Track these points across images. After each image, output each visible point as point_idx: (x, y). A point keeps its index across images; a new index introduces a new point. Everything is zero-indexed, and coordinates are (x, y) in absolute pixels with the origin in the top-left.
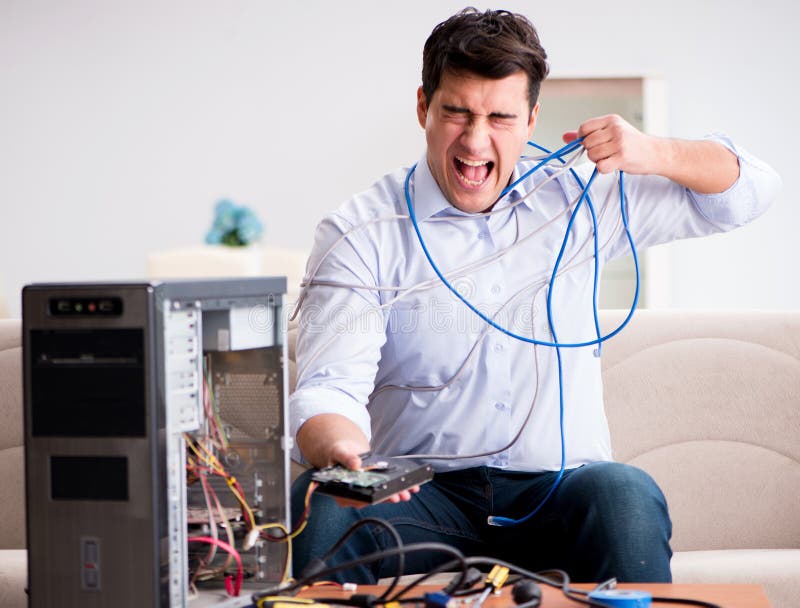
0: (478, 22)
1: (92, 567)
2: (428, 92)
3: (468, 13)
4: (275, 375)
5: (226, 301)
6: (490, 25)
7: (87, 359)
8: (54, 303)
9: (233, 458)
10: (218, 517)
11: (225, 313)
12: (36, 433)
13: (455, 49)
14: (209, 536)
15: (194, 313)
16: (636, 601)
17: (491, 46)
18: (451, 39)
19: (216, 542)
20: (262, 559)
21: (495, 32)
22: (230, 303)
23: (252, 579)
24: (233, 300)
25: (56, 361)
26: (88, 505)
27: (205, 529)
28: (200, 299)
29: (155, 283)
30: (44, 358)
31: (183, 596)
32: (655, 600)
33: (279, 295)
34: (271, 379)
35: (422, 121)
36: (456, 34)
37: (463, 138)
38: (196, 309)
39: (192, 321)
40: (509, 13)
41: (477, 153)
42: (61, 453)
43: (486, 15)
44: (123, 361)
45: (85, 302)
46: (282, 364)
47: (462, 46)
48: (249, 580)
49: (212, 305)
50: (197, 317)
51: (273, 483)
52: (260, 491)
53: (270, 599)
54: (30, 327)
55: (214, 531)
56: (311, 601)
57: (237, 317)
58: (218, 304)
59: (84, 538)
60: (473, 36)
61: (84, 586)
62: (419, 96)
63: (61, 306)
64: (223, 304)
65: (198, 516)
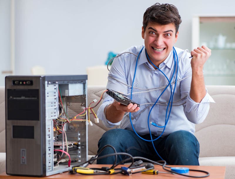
0: (159, 8)
1: (24, 158)
2: (144, 28)
3: (157, 5)
4: (84, 103)
5: (67, 81)
6: (163, 9)
7: (23, 98)
8: (14, 82)
9: (72, 127)
10: (65, 144)
11: (67, 85)
12: (9, 119)
13: (152, 16)
14: (62, 149)
15: (56, 85)
16: (184, 170)
17: (163, 15)
18: (151, 13)
19: (63, 151)
20: (80, 157)
21: (165, 10)
22: (68, 82)
23: (77, 162)
24: (68, 81)
25: (14, 98)
26: (23, 140)
27: (61, 147)
28: (57, 81)
29: (42, 76)
30: (11, 97)
31: (52, 167)
32: (190, 170)
33: (85, 80)
34: (83, 105)
35: (143, 37)
36: (153, 11)
37: (155, 42)
38: (56, 84)
39: (55, 87)
40: (169, 5)
41: (159, 46)
42: (15, 125)
43: (162, 5)
44: (33, 98)
45: (23, 81)
46: (86, 100)
47: (154, 15)
48: (76, 162)
49: (61, 83)
50: (57, 86)
51: (83, 135)
52: (80, 137)
53: (76, 168)
54: (7, 88)
55: (64, 148)
56: (89, 169)
57: (71, 86)
58: (64, 82)
59: (22, 150)
60: (157, 12)
61: (21, 163)
62: (142, 29)
63: (16, 82)
64: (66, 82)
65: (59, 144)
